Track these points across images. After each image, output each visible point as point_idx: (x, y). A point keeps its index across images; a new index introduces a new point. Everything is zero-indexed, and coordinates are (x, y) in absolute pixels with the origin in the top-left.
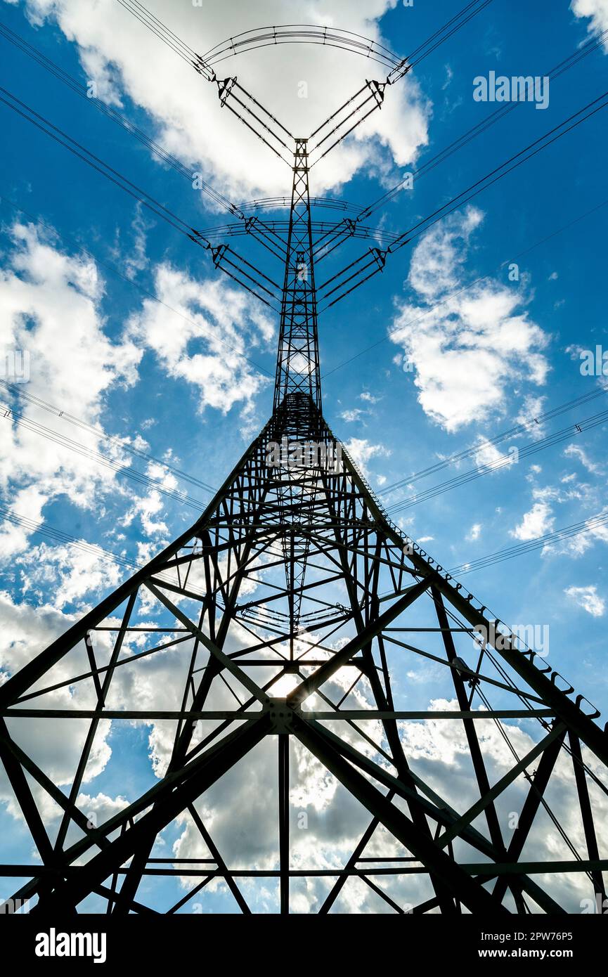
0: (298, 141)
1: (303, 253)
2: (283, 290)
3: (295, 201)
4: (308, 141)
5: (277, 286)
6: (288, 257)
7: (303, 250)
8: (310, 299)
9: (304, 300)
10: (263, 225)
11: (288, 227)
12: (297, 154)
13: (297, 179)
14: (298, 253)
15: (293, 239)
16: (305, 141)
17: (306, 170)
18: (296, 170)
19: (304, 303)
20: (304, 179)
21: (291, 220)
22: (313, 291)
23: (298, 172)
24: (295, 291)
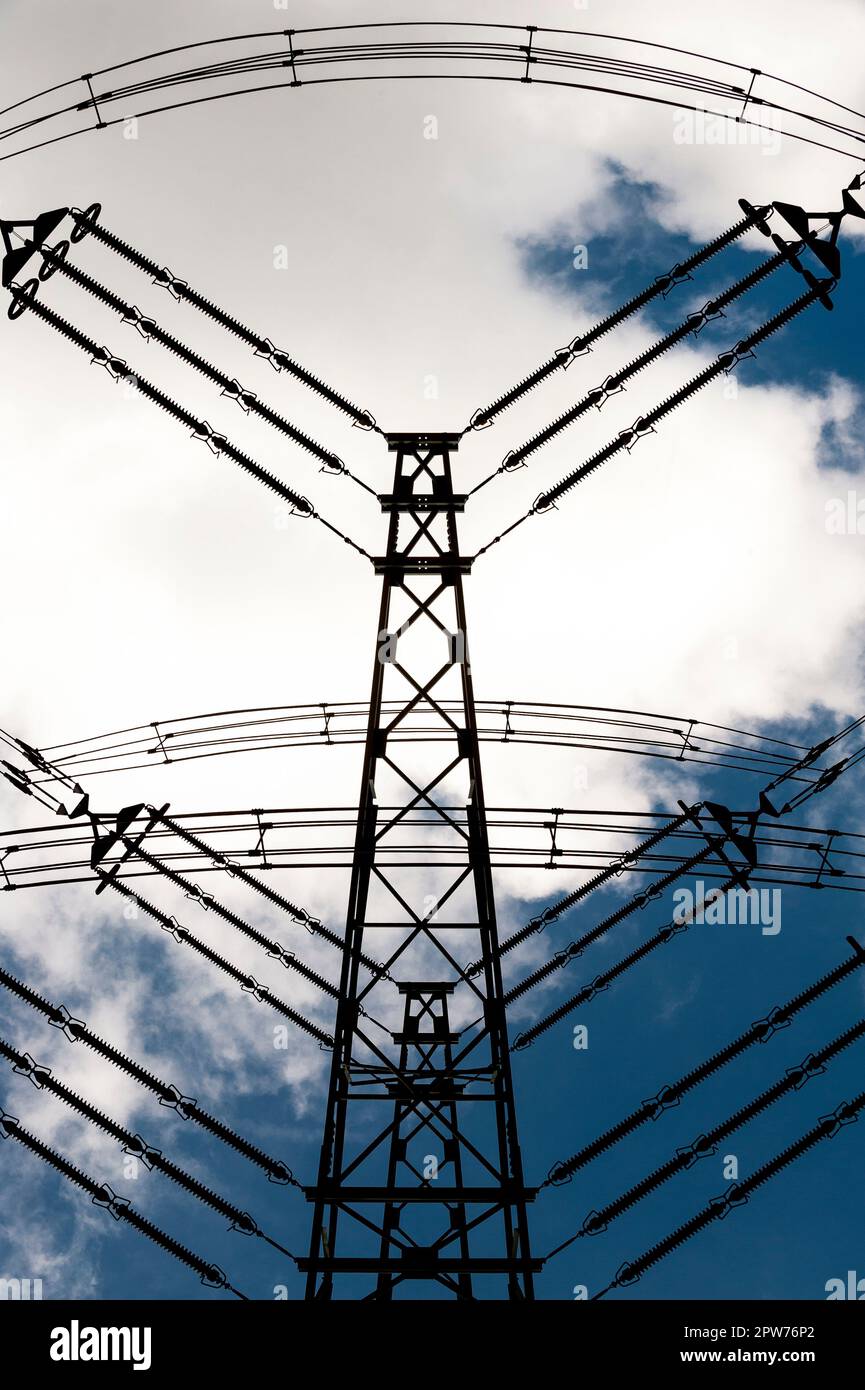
0: (402, 444)
1: (441, 990)
2: (310, 1193)
3: (385, 721)
4: (461, 443)
5: (277, 1171)
6: (349, 1008)
7: (446, 975)
8: (488, 1239)
9: (451, 1251)
10: (181, 832)
11: (348, 836)
12: (399, 500)
13: (401, 606)
14: (411, 990)
15: (380, 906)
16: (444, 443)
17: (452, 567)
18: (393, 567)
19: (451, 1265)
20: (445, 606)
21: (367, 810)
22: (512, 1193)
23: (409, 580)
24: (392, 1195)
